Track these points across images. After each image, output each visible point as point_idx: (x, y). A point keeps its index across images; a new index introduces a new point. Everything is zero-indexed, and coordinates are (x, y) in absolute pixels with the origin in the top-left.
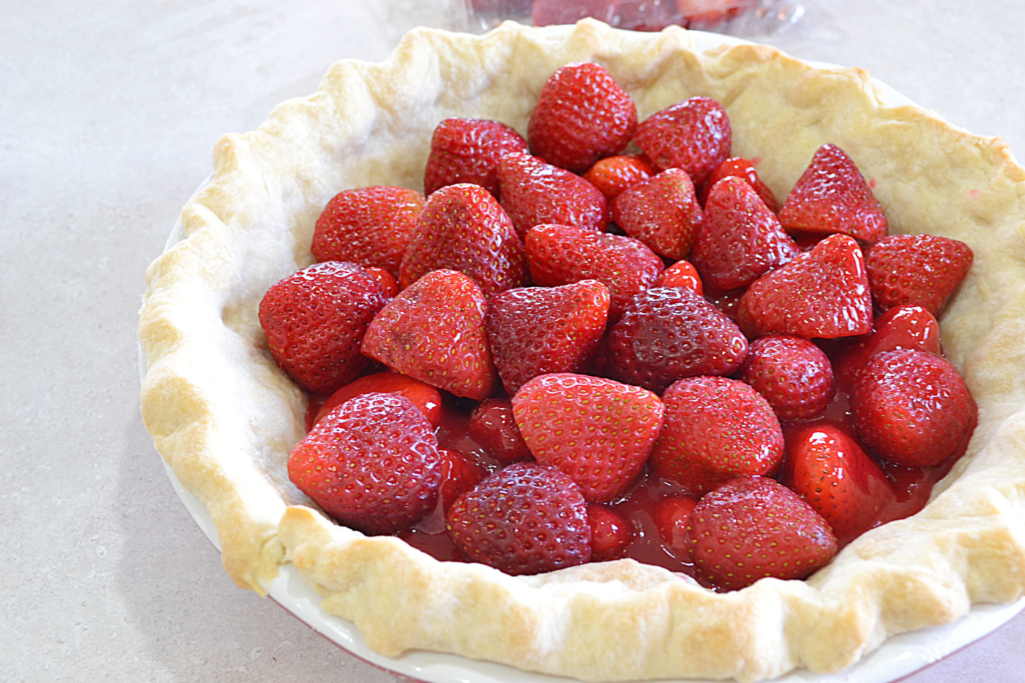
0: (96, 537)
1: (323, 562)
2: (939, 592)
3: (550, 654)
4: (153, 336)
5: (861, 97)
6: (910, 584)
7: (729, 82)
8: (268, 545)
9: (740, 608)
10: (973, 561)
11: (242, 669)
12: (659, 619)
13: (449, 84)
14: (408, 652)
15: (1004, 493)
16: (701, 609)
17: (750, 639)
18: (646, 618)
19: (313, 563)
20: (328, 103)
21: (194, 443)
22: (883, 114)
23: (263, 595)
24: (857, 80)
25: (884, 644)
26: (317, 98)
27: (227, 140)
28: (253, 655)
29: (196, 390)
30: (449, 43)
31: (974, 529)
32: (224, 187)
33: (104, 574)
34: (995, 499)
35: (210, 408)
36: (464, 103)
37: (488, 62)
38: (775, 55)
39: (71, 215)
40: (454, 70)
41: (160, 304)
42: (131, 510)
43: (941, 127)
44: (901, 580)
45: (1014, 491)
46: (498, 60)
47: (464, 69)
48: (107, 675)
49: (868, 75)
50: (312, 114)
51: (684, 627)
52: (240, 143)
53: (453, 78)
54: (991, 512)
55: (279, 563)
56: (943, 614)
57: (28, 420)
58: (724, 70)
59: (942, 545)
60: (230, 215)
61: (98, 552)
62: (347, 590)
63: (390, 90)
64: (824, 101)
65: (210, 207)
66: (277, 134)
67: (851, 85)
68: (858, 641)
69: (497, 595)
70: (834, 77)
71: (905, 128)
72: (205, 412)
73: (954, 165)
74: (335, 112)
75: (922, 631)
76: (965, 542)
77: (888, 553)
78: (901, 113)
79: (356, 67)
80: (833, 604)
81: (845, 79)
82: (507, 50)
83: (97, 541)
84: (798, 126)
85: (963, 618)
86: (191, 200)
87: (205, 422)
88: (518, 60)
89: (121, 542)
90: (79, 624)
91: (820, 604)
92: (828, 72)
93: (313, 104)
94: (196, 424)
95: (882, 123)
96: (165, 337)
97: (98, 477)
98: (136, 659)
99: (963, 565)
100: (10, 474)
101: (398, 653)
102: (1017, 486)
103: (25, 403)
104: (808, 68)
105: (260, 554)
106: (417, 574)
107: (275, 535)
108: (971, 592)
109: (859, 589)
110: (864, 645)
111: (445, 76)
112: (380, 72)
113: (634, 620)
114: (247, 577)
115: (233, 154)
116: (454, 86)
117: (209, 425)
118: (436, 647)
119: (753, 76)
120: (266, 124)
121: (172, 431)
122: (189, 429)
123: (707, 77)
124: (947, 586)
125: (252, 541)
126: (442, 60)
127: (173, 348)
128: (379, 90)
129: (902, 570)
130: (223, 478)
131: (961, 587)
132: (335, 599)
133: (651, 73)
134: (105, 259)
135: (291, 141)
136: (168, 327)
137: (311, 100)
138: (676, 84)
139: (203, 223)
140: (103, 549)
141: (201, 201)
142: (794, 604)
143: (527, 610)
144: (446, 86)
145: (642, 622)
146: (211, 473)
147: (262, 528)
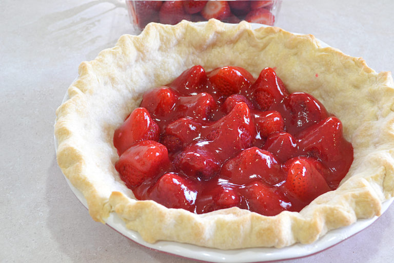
0: (38, 209)
1: (126, 210)
2: (345, 214)
3: (209, 240)
4: (60, 133)
5: (312, 45)
6: (335, 211)
7: (264, 40)
8: (106, 205)
9: (276, 221)
10: (357, 203)
11: (95, 254)
12: (247, 226)
13: (163, 43)
14: (158, 241)
15: (367, 180)
16: (262, 222)
17: (280, 232)
18: (243, 226)
19: (123, 211)
20: (120, 50)
21: (78, 170)
22: (320, 50)
23: (104, 223)
24: (310, 38)
25: (327, 233)
26: (116, 48)
27: (84, 64)
28: (98, 249)
29: (77, 151)
30: (163, 28)
31: (357, 192)
32: (83, 80)
33: (42, 222)
34: (365, 182)
35: (83, 158)
36: (168, 50)
37: (177, 35)
38: (280, 31)
39: (24, 94)
40: (165, 38)
41: (63, 122)
42: (51, 199)
43: (340, 54)
44: (332, 210)
45: (371, 179)
46: (180, 34)
47: (168, 37)
48: (45, 258)
49: (314, 37)
50: (114, 54)
51: (257, 228)
52: (88, 64)
53: (165, 40)
54: (363, 186)
55: (110, 212)
56: (347, 222)
57: (11, 168)
58: (263, 36)
59: (346, 198)
60: (86, 90)
61: (40, 214)
62: (135, 220)
63: (142, 45)
64: (298, 47)
65: (78, 87)
66: (101, 61)
67: (308, 40)
68: (318, 232)
69: (189, 219)
70: (302, 38)
71: (328, 55)
72: (81, 159)
73: (346, 68)
74: (122, 53)
75: (340, 228)
76: (354, 196)
77: (327, 202)
78: (326, 50)
79: (129, 37)
80: (309, 219)
81: (306, 38)
82: (184, 30)
83: (39, 210)
84: (290, 56)
85: (354, 223)
86: (71, 85)
87: (81, 163)
88: (188, 34)
89: (48, 210)
90: (33, 240)
91: (304, 219)
92: (300, 36)
93: (114, 50)
94: (78, 163)
95: (320, 54)
96: (65, 133)
98: (55, 252)
99: (354, 204)
100: (5, 188)
101: (154, 242)
102: (372, 177)
103: (10, 162)
104: (292, 35)
105: (103, 209)
106: (161, 212)
107: (108, 202)
108: (357, 214)
109: (318, 213)
110: (320, 233)
111: (162, 40)
112: (138, 39)
113: (238, 226)
114: (98, 217)
115: (86, 68)
116: (165, 44)
117: (83, 163)
118: (168, 239)
119: (273, 38)
120: (97, 58)
121: (69, 167)
122: (75, 165)
123: (256, 38)
124: (348, 212)
125: (100, 204)
126: (160, 34)
127: (68, 137)
128: (138, 45)
129: (333, 207)
130: (89, 182)
131: (353, 212)
132: (131, 223)
133: (236, 38)
134: (37, 110)
135: (107, 64)
136: (66, 130)
137: (113, 49)
138: (245, 42)
139: (76, 93)
140: (41, 213)
141: (75, 86)
142: (295, 220)
143: (200, 224)
144: (162, 44)
145: (241, 227)
146: (84, 180)
147: (103, 199)
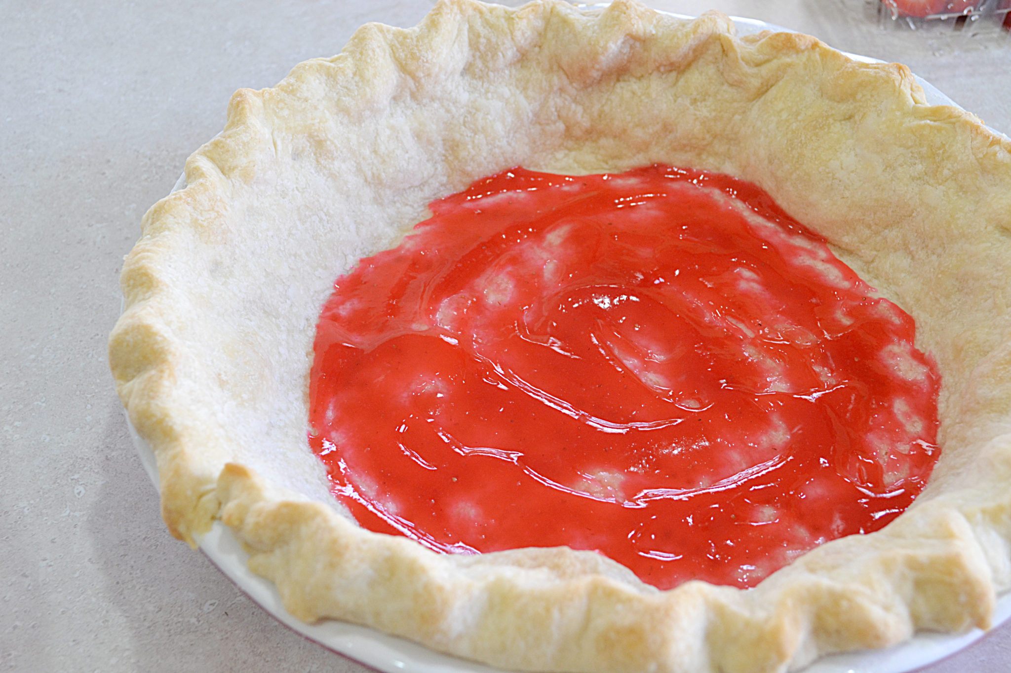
0: (76, 476)
1: (250, 520)
2: (876, 613)
3: (460, 637)
4: (132, 282)
5: (897, 94)
6: (844, 604)
7: (765, 70)
8: (205, 499)
9: (657, 609)
10: (919, 585)
11: (193, 620)
12: (574, 613)
13: (478, 54)
14: (323, 620)
15: (969, 517)
16: (619, 607)
17: (664, 643)
18: (561, 610)
19: (242, 521)
20: (349, 65)
21: (150, 392)
22: (917, 113)
23: (194, 547)
24: (896, 76)
25: (815, 662)
26: (339, 58)
27: (240, 95)
28: (206, 608)
29: (159, 339)
30: (481, 13)
31: (924, 552)
32: (228, 141)
33: (77, 514)
34: (959, 524)
35: (170, 358)
36: (491, 74)
37: (518, 34)
38: (815, 45)
39: (109, 161)
40: (483, 40)
41: (144, 251)
42: (114, 454)
43: (975, 129)
44: (836, 598)
45: (979, 516)
46: (529, 33)
47: (494, 40)
48: (63, 613)
49: (908, 71)
50: (331, 76)
51: (600, 623)
52: (253, 99)
53: (482, 48)
54: (948, 535)
55: (213, 518)
56: (877, 637)
57: (33, 356)
58: (761, 57)
59: (887, 566)
60: (232, 169)
61: (76, 491)
62: (271, 551)
63: (413, 56)
64: (859, 96)
65: (212, 160)
66: (291, 91)
67: (888, 81)
68: (781, 656)
69: (413, 570)
70: (872, 72)
71: (939, 130)
72: (164, 361)
73: (984, 170)
74: (355, 74)
75: (857, 653)
76: (913, 564)
77: (834, 567)
78: (936, 113)
79: (381, 31)
80: (761, 615)
81: (882, 74)
82: (539, 24)
83: (77, 480)
84: (831, 120)
85: (904, 644)
86: (197, 151)
87: (162, 371)
88: (550, 35)
89: (99, 483)
90: (45, 560)
91: (745, 613)
92: (867, 66)
93: (333, 65)
94: (153, 372)
95: (916, 123)
96: (142, 284)
97: (89, 418)
98: (94, 600)
99: (908, 588)
100: (6, 408)
101: (312, 619)
102: (984, 512)
103: (32, 340)
104: (847, 60)
105: (196, 507)
106: (335, 542)
107: (213, 490)
108: (915, 618)
109: (790, 602)
110: (788, 661)
111: (474, 45)
112: (405, 37)
113: (548, 610)
114: (182, 528)
115: (243, 109)
116: (483, 57)
117: (166, 375)
118: (349, 617)
119: (789, 65)
120: (283, 82)
121: (133, 377)
122: (146, 376)
123: (741, 61)
124: (887, 608)
125: (189, 493)
126: (471, 29)
127: (147, 295)
128: (402, 55)
129: (838, 586)
130: (171, 429)
131: (902, 611)
132: (260, 559)
133: (686, 56)
134: (134, 205)
135: (306, 100)
136: (146, 274)
137: (332, 62)
138: (711, 70)
139: (202, 175)
140: (81, 488)
141: (206, 154)
142: (718, 612)
143: (441, 589)
144: (474, 56)
145: (556, 614)
146: (160, 422)
147: (201, 481)
